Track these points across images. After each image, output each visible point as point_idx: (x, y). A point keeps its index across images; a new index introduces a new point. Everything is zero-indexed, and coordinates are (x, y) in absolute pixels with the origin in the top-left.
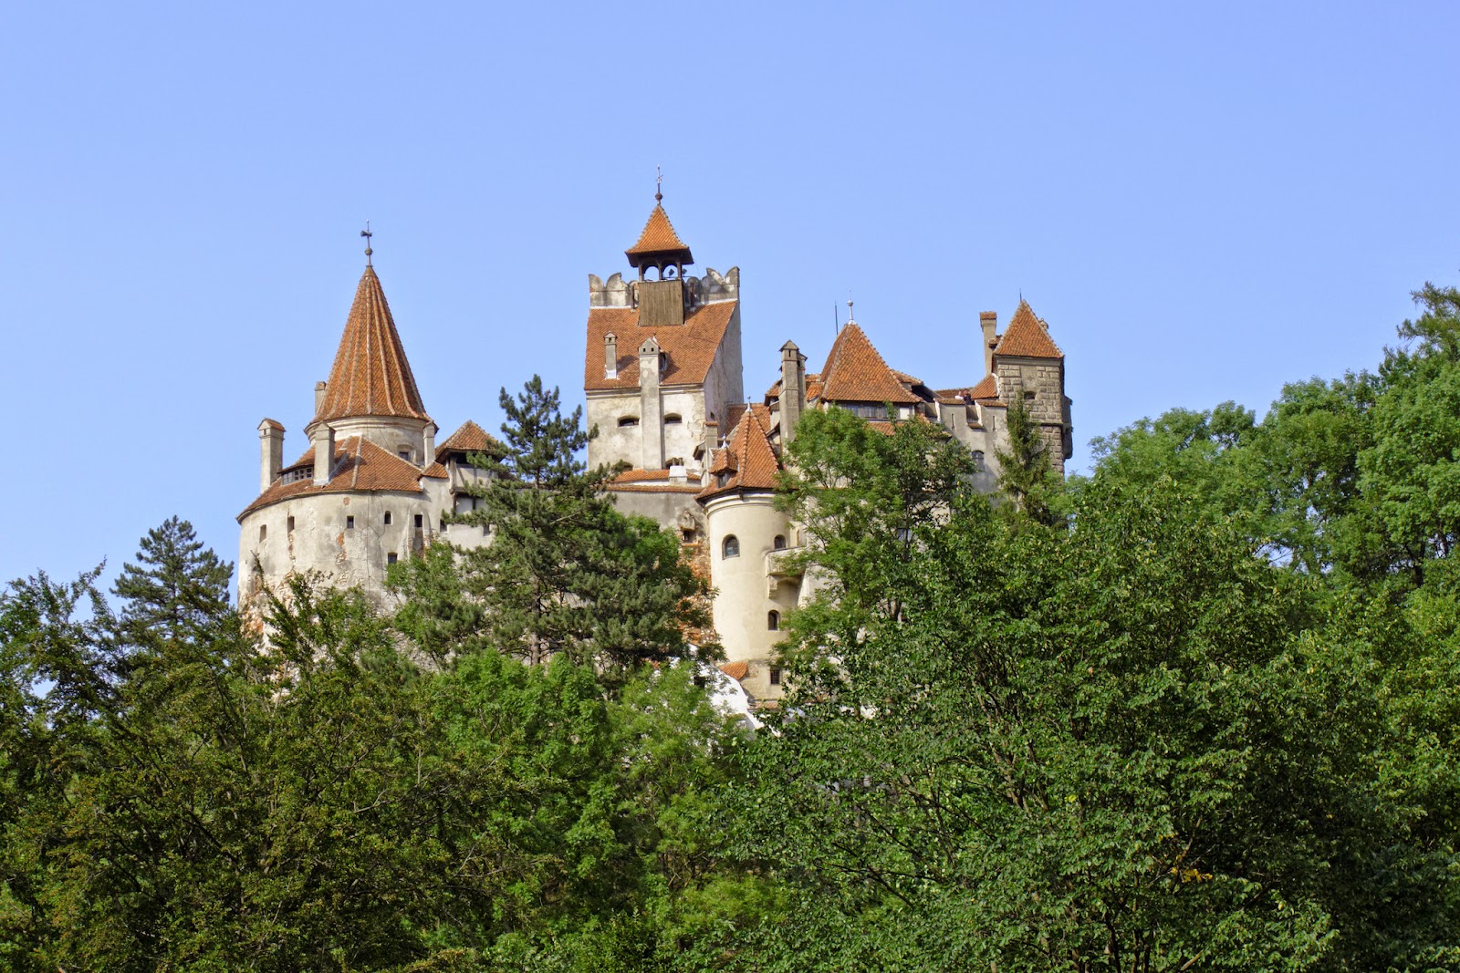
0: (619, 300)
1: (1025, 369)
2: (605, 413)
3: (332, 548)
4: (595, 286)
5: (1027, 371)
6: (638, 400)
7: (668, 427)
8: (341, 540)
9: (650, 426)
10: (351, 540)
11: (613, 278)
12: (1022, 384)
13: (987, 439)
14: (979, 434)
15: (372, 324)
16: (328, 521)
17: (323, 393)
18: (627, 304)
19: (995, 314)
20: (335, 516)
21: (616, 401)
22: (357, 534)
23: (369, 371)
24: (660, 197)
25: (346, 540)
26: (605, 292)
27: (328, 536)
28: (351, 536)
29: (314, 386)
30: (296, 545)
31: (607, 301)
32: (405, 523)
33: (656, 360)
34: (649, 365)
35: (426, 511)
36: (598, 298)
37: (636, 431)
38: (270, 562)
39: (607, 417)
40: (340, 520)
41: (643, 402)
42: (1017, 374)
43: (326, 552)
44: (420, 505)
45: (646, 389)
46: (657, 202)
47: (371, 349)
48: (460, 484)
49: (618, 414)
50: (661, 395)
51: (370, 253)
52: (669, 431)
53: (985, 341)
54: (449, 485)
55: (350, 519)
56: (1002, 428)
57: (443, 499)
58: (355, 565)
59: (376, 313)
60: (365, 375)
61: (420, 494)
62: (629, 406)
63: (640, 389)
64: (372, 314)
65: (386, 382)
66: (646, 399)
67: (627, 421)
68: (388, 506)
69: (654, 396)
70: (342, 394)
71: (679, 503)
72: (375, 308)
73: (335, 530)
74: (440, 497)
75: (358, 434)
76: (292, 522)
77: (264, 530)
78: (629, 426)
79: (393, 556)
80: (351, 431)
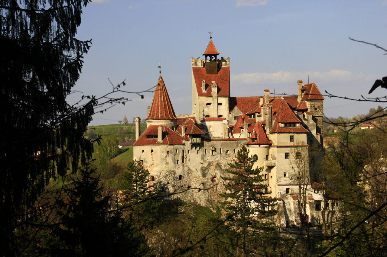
0: (199, 65)
1: (315, 102)
2: (203, 102)
3: (164, 159)
4: (193, 60)
5: (316, 103)
6: (212, 99)
7: (219, 106)
8: (166, 157)
9: (214, 106)
10: (168, 157)
11: (198, 58)
12: (314, 106)
13: (308, 122)
14: (306, 121)
15: (163, 93)
16: (163, 152)
17: (150, 110)
18: (202, 66)
19: (302, 81)
20: (165, 151)
21: (206, 99)
22: (170, 156)
23: (164, 106)
24: (211, 38)
25: (167, 157)
26: (196, 62)
27: (163, 156)
28: (168, 156)
29: (147, 107)
30: (153, 157)
31: (196, 65)
32: (180, 152)
33: (216, 89)
34: (214, 90)
35: (185, 149)
36: (194, 64)
37: (211, 107)
38: (146, 160)
39: (204, 103)
40: (166, 152)
41: (213, 100)
42: (313, 104)
43: (162, 160)
44: (184, 147)
45: (214, 96)
46: (210, 39)
47: (164, 100)
48: (193, 142)
49: (207, 102)
50: (217, 98)
51: (161, 72)
52: (219, 108)
53: (300, 88)
54: (190, 142)
55: (168, 152)
56: (311, 120)
57: (189, 145)
58: (169, 164)
59: (164, 90)
60: (163, 107)
61: (184, 144)
62: (209, 100)
63: (212, 96)
64: (163, 90)
65: (168, 109)
66: (214, 99)
67: (209, 104)
68: (177, 148)
69: (215, 98)
70: (157, 112)
71: (240, 143)
72: (163, 88)
73: (165, 154)
74: (188, 145)
75: (163, 124)
76: (152, 151)
77: (143, 151)
78: (209, 106)
79: (178, 161)
80: (161, 123)
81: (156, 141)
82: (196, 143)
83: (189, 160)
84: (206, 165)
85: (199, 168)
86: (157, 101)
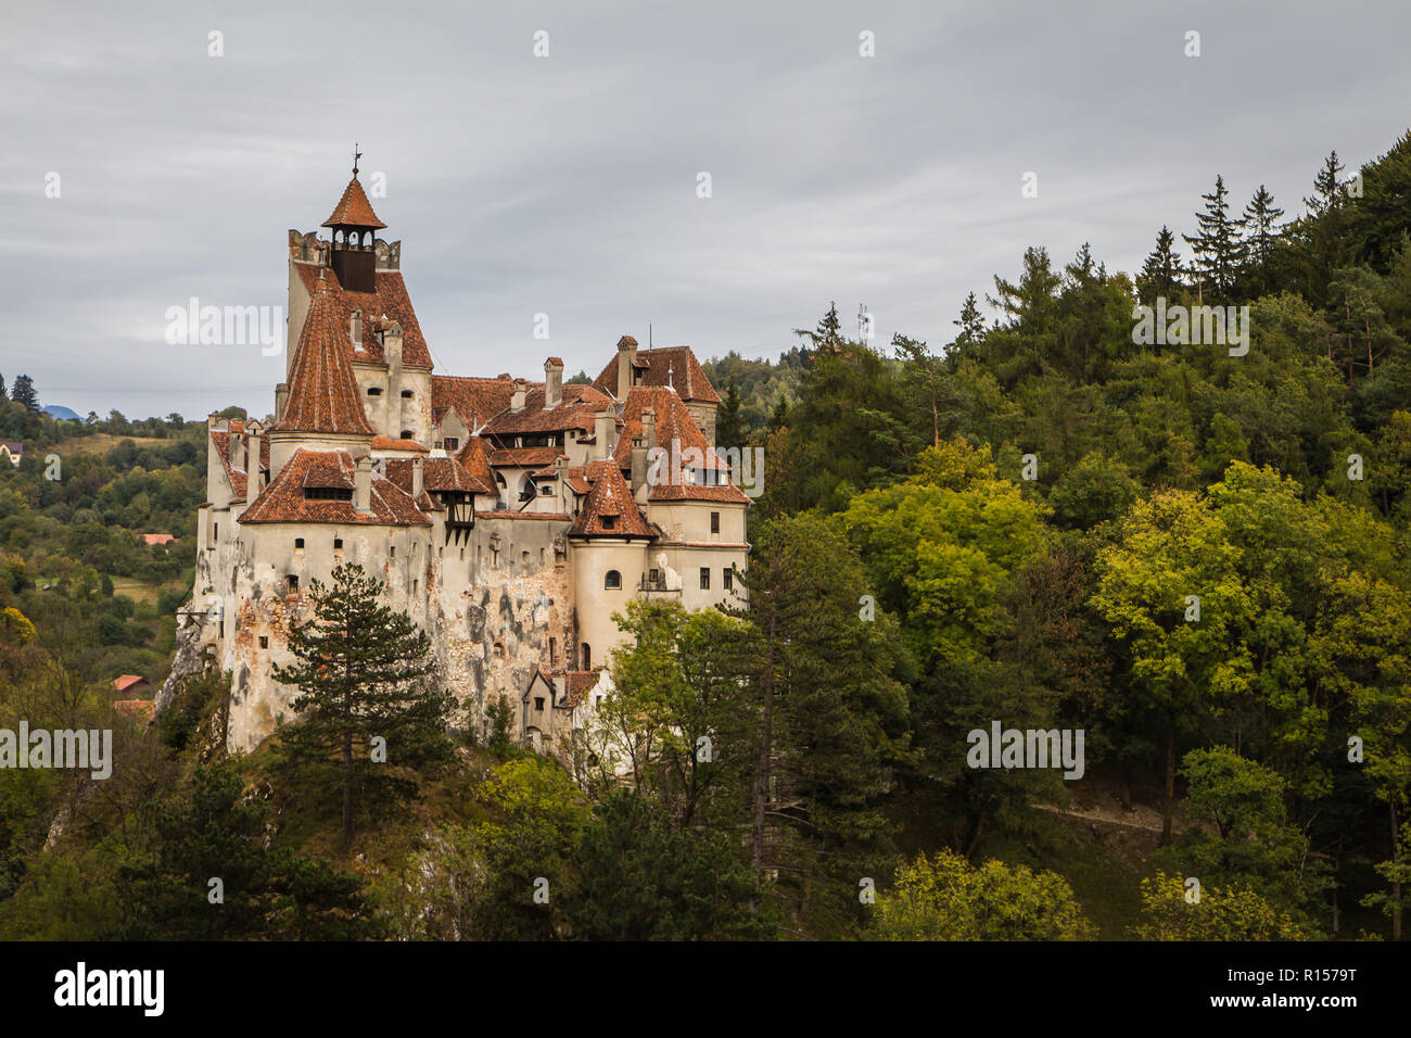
0: (315, 257)
3: (380, 575)
6: (385, 375)
7: (406, 401)
8: (386, 568)
9: (391, 399)
10: (393, 569)
16: (377, 550)
18: (320, 261)
21: (368, 373)
22: (397, 563)
24: (356, 171)
26: (305, 248)
27: (377, 564)
28: (393, 565)
31: (306, 256)
32: (423, 553)
33: (400, 341)
34: (395, 346)
35: (433, 542)
37: (380, 401)
38: (311, 575)
40: (387, 551)
41: (388, 377)
44: (430, 536)
45: (393, 367)
46: (354, 175)
49: (370, 385)
50: (402, 373)
52: (406, 406)
54: (446, 517)
55: (393, 549)
57: (442, 529)
58: (395, 592)
61: (431, 527)
62: (376, 378)
63: (387, 366)
66: (391, 377)
67: (375, 392)
68: (415, 538)
69: (397, 373)
71: (555, 529)
73: (384, 556)
75: (344, 449)
76: (338, 544)
77: (300, 543)
78: (374, 397)
79: (416, 581)
80: (337, 446)
81: (350, 510)
82: (464, 522)
83: (441, 582)
84: (478, 598)
85: (463, 611)
86: (319, 367)
